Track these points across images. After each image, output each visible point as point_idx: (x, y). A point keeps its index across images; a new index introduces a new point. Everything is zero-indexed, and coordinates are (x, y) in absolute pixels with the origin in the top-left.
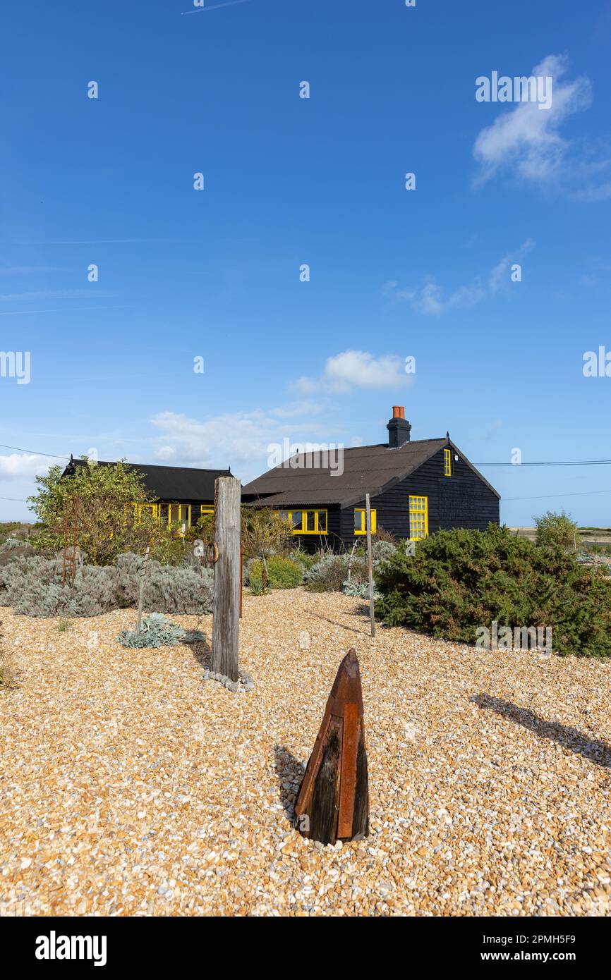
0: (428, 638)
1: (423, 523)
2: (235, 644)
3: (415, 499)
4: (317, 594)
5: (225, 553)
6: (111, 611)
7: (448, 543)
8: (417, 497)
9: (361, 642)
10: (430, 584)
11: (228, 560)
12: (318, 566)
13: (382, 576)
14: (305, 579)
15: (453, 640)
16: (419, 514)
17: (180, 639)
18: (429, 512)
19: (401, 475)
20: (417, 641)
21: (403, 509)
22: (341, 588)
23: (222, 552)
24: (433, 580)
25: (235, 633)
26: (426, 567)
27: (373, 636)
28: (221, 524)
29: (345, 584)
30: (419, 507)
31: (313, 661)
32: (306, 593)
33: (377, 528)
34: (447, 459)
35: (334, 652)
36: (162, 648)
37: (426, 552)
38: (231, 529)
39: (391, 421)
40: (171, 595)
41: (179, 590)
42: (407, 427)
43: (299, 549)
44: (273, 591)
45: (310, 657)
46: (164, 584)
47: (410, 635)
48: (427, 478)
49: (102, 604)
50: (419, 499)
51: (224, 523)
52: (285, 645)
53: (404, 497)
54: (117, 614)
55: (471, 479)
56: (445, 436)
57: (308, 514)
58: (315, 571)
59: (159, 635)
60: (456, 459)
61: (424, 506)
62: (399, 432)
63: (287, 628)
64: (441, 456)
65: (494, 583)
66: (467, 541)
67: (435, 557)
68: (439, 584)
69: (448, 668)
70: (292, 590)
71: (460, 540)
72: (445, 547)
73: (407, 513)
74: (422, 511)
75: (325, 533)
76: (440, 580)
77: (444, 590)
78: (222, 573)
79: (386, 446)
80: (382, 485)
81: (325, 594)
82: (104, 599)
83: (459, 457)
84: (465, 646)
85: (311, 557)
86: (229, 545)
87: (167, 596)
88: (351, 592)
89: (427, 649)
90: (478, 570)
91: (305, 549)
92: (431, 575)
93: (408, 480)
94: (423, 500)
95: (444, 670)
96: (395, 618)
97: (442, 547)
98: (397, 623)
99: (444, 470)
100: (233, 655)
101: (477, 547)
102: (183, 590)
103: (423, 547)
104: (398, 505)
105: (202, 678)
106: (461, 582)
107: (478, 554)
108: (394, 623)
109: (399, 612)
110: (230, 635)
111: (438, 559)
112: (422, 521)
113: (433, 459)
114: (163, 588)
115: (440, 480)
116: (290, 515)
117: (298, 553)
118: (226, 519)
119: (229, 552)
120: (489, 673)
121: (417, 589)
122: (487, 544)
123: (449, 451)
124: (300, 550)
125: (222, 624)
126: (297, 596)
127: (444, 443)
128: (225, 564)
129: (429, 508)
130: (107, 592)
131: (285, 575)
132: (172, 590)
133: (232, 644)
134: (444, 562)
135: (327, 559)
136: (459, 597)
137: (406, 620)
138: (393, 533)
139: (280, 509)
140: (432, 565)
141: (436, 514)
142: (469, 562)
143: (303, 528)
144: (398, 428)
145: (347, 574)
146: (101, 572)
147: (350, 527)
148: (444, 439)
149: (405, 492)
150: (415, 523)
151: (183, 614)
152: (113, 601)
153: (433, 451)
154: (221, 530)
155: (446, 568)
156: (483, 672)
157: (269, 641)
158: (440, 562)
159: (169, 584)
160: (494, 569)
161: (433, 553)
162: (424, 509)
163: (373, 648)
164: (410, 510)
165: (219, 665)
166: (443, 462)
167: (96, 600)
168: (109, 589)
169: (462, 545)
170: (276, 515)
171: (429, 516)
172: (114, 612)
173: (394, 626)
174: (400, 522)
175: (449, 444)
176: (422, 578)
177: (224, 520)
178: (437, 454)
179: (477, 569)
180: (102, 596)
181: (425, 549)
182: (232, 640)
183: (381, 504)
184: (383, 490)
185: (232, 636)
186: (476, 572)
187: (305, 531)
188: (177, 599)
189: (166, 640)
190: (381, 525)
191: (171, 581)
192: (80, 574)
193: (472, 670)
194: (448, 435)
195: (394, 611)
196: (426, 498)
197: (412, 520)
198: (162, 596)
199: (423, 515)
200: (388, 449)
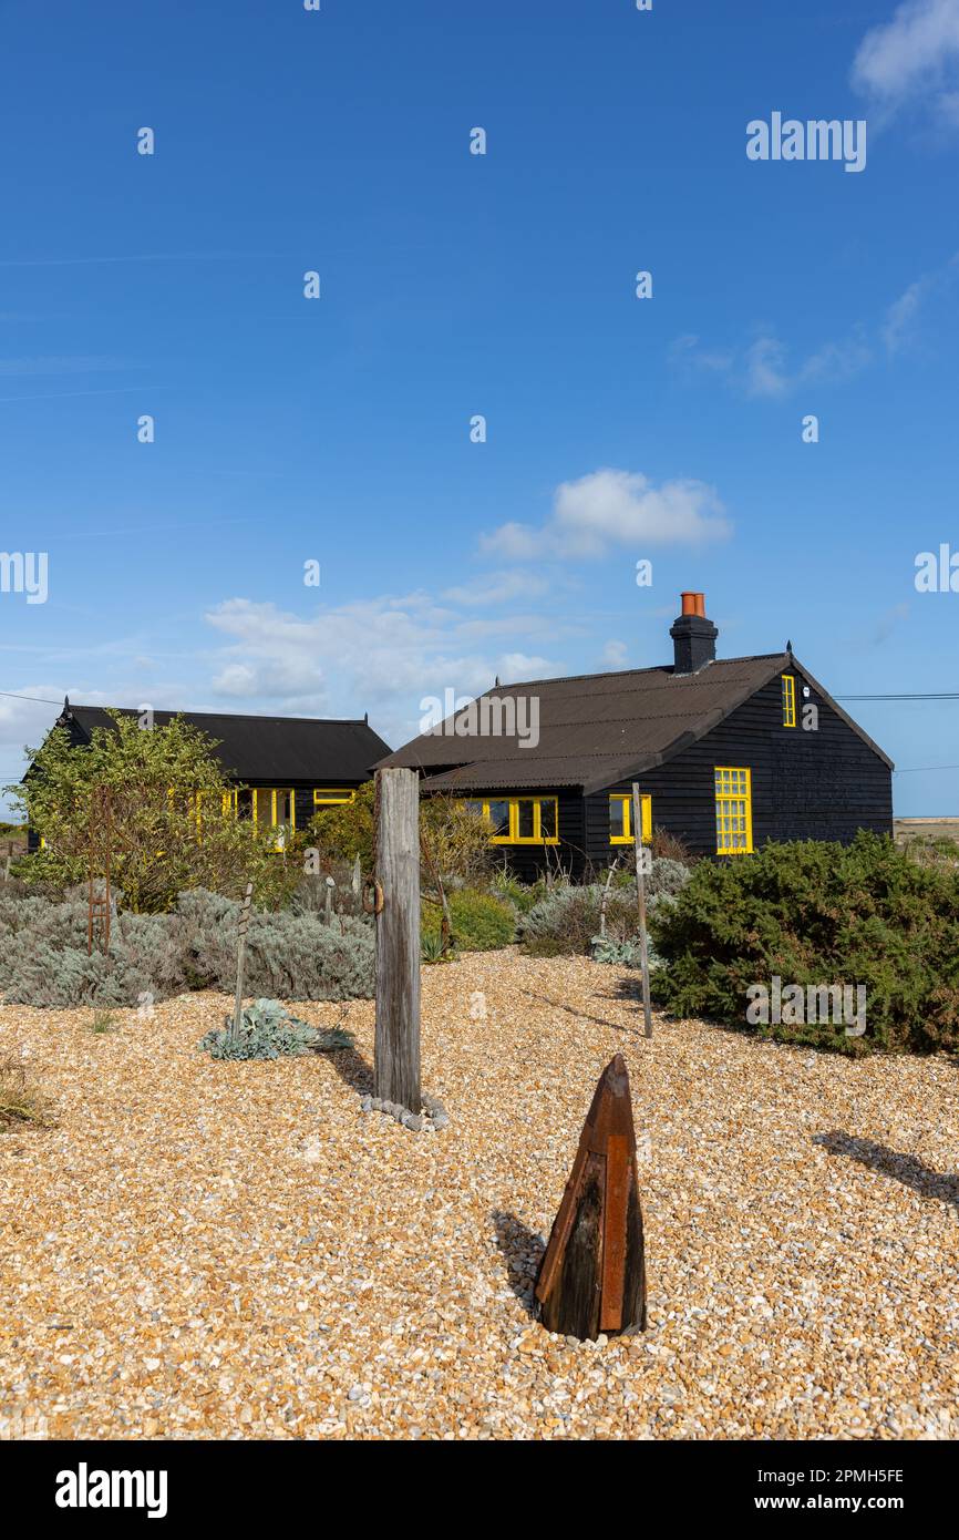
0: (747, 1039)
1: (743, 819)
2: (414, 1051)
3: (726, 773)
4: (544, 960)
5: (394, 897)
6: (176, 995)
7: (781, 869)
8: (731, 770)
9: (628, 1046)
10: (749, 943)
11: (400, 909)
12: (543, 907)
13: (664, 928)
14: (521, 933)
15: (791, 1042)
16: (734, 803)
17: (310, 1045)
18: (754, 798)
19: (699, 728)
20: (726, 1043)
21: (702, 794)
22: (589, 949)
23: (390, 896)
24: (754, 935)
25: (414, 1033)
26: (742, 911)
27: (648, 1035)
28: (387, 848)
29: (595, 940)
30: (735, 788)
31: (545, 1080)
32: (523, 958)
33: (653, 831)
34: (789, 694)
35: (580, 1065)
36: (281, 1060)
37: (742, 884)
38: (403, 857)
39: (677, 623)
40: (282, 966)
41: (298, 957)
42: (709, 634)
43: (504, 873)
44: (463, 955)
45: (539, 1073)
46: (268, 946)
47: (714, 1033)
48: (748, 733)
49: (160, 983)
50: (734, 774)
51: (392, 847)
52: (494, 1052)
53: (706, 770)
54: (188, 1000)
55: (836, 731)
56: (784, 651)
57: (521, 803)
58: (538, 917)
59: (274, 1037)
60: (807, 694)
61: (743, 787)
62: (694, 642)
63: (493, 1023)
64: (775, 689)
65: (865, 938)
66: (816, 865)
67: (757, 892)
68: (765, 944)
69: (780, 1090)
70: (497, 953)
71: (804, 862)
72: (777, 875)
73: (711, 802)
74: (739, 796)
75: (554, 841)
76: (767, 936)
77: (775, 953)
78: (391, 933)
79: (669, 670)
80: (663, 748)
81: (558, 960)
82: (162, 974)
83: (812, 690)
84: (812, 1052)
85: (527, 888)
86: (401, 884)
87: (275, 968)
88: (607, 955)
89: (743, 1059)
90: (834, 916)
91: (516, 874)
92: (749, 927)
93: (712, 737)
94: (742, 774)
95: (772, 1093)
96: (687, 1003)
97: (771, 875)
98: (691, 1013)
99: (781, 716)
100: (411, 1069)
101: (834, 876)
102: (304, 956)
103: (738, 875)
104: (694, 786)
105: (359, 1108)
106: (805, 938)
107: (836, 888)
108: (684, 1013)
109: (693, 993)
110: (406, 1036)
111: (765, 897)
112: (739, 815)
113: (759, 695)
114: (268, 953)
115: (774, 735)
116: (486, 809)
117: (504, 881)
118: (395, 840)
119: (402, 895)
120: (850, 1098)
121: (727, 952)
122: (852, 869)
123: (792, 678)
124: (508, 875)
125: (393, 1019)
126: (507, 963)
127: (783, 664)
128: (394, 916)
129: (754, 790)
130: (167, 962)
131: (484, 925)
132: (285, 957)
133: (409, 1052)
134: (776, 901)
135: (559, 895)
136: (802, 965)
137: (706, 1008)
138: (684, 840)
139: (468, 796)
140: (754, 907)
141: (768, 802)
142: (820, 902)
143: (512, 831)
144: (691, 635)
145: (599, 923)
146: (154, 926)
147: (600, 830)
148: (782, 655)
149: (707, 761)
150: (726, 820)
151: (306, 1000)
152: (179, 978)
153: (760, 679)
154: (388, 858)
155: (778, 915)
156: (839, 1096)
157: (466, 1047)
158: (768, 903)
159: (278, 947)
160: (865, 914)
161: (756, 885)
162: (744, 792)
163: (648, 1057)
164: (717, 795)
165: (388, 1088)
166: (781, 701)
167: (149, 976)
168: (171, 956)
169: (807, 872)
170: (459, 808)
171: (753, 806)
172: (182, 997)
173: (685, 1017)
174: (697, 818)
175: (792, 664)
176: (734, 933)
177: (392, 842)
178: (769, 684)
179: (833, 913)
180: (159, 969)
181: (740, 880)
182: (409, 1044)
183: (660, 785)
184: (664, 757)
185: (409, 1038)
186: (831, 920)
187: (514, 838)
188: (295, 974)
189: (285, 1047)
190: (660, 824)
191: (282, 941)
192: (117, 929)
193: (822, 1093)
194: (789, 647)
195: (685, 990)
196: (748, 772)
197: (721, 814)
198: (266, 967)
199: (743, 803)
200: (673, 676)
